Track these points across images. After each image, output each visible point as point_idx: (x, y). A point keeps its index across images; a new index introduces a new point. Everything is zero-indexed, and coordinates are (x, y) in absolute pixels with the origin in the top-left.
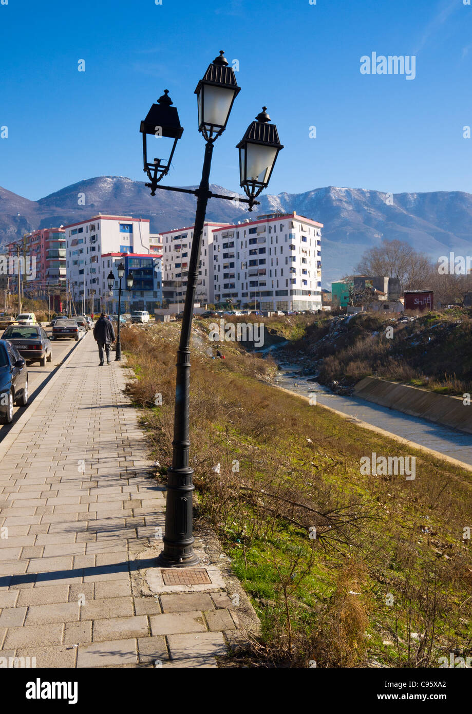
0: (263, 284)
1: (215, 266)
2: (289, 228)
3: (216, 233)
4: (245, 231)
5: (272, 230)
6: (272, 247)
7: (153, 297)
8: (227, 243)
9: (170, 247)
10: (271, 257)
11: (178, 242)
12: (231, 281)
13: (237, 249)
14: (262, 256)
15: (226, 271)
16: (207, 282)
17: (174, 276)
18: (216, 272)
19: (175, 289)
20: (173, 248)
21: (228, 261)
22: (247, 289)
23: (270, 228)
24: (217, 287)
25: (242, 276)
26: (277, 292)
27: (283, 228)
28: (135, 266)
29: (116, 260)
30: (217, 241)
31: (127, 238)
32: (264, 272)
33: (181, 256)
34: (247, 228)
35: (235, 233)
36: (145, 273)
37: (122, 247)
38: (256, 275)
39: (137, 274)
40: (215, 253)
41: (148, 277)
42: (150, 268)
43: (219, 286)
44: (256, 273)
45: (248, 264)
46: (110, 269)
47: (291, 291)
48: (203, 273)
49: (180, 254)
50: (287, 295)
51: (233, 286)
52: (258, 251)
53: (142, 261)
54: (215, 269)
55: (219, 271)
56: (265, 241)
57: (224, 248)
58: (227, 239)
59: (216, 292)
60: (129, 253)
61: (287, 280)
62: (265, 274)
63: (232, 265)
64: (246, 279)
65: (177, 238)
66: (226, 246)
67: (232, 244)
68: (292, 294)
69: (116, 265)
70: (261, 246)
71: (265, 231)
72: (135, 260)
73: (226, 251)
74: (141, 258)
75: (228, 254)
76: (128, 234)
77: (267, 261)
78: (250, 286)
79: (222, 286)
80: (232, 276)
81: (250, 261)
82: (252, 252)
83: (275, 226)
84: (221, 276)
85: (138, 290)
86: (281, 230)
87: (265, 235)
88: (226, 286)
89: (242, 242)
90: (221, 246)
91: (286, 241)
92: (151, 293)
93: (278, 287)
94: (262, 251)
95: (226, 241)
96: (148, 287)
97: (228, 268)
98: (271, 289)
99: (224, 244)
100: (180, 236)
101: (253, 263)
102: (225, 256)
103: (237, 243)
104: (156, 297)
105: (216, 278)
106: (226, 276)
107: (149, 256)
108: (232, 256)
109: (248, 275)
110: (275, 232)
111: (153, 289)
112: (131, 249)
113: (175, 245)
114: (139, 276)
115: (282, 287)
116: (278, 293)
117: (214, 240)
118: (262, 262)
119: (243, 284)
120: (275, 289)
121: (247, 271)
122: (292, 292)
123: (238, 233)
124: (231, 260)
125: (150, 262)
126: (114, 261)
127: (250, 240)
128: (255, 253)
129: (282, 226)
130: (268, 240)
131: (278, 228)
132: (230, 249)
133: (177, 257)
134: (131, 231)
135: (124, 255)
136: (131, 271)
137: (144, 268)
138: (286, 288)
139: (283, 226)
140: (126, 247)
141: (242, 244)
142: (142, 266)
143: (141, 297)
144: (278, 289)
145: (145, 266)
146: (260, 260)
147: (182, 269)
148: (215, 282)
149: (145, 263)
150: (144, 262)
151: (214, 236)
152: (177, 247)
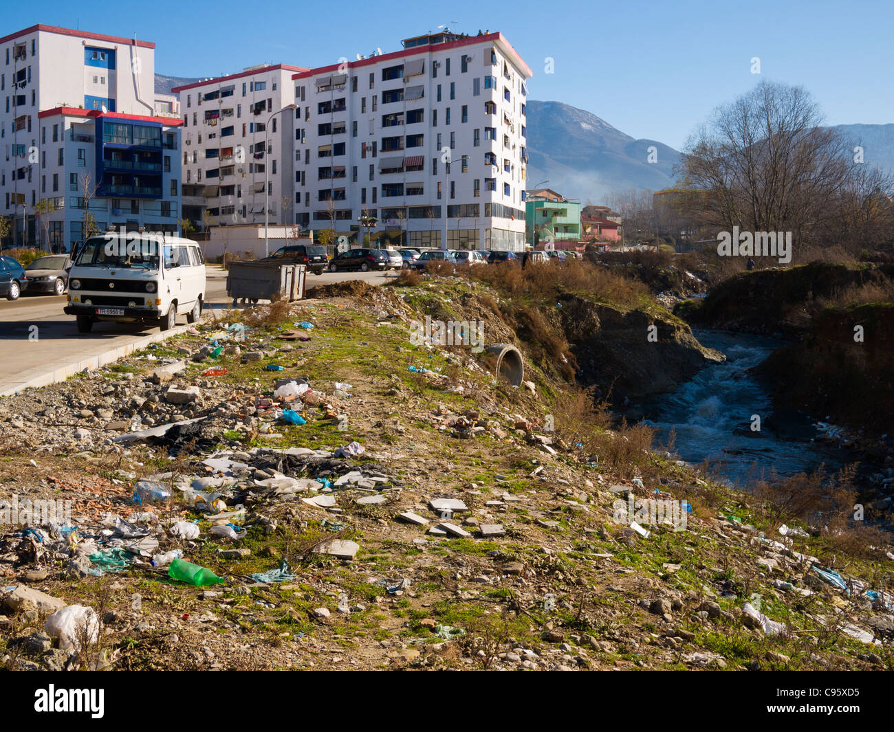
0: (416, 191)
1: (298, 151)
2: (485, 65)
3: (302, 82)
4: (372, 76)
5: (441, 71)
6: (441, 108)
7: (159, 213)
8: (329, 102)
9: (195, 115)
10: (436, 130)
11: (213, 105)
12: (337, 183)
13: (352, 114)
14: (413, 129)
15: (326, 162)
16: (277, 187)
17: (204, 174)
18: (299, 166)
19: (204, 201)
20: (201, 117)
21: (329, 140)
22: (374, 200)
23: (435, 66)
24: (303, 198)
25: (363, 173)
26: (450, 208)
27: (469, 65)
28: (120, 140)
29: (73, 125)
30: (303, 99)
31: (103, 80)
32: (419, 163)
33: (219, 133)
34: (378, 69)
35: (348, 80)
36: (143, 159)
37: (89, 98)
38: (400, 170)
39: (123, 160)
40: (299, 124)
41: (151, 167)
42: (154, 147)
43: (308, 194)
44: (399, 165)
45: (379, 147)
46: (60, 144)
47: (488, 205)
48: (268, 168)
49: (217, 130)
50: (476, 214)
51: (340, 195)
52: (404, 118)
53: (136, 130)
54: (298, 158)
55: (307, 162)
56: (423, 96)
57: (320, 112)
58: (329, 93)
59: (300, 208)
60: (105, 110)
61: (477, 182)
62: (420, 168)
63: (339, 149)
64: (371, 178)
65: (210, 97)
66: (325, 107)
67: (341, 104)
68: (488, 215)
69: (72, 136)
70: (412, 106)
71: (423, 72)
72: (120, 128)
73: (326, 118)
74: (133, 124)
75: (330, 124)
76: (103, 72)
77: (426, 139)
78: (383, 196)
79: (314, 196)
80: (340, 173)
81: (384, 140)
82: (387, 121)
83: (448, 60)
84: (312, 172)
85: (126, 196)
86: (464, 69)
87: (424, 80)
88: (323, 195)
89: (364, 100)
90: (314, 110)
91: (476, 92)
92: (157, 205)
93: (453, 196)
94: (414, 116)
95: (326, 97)
96: (148, 191)
97: (330, 155)
98: (434, 202)
99: (321, 105)
100: (218, 92)
101: (391, 144)
102: (324, 129)
103: (354, 101)
104: (169, 215)
105: (300, 177)
106: (324, 173)
107: (152, 120)
108: (340, 130)
109: (377, 171)
110: (448, 74)
111: (160, 196)
112: (112, 104)
113: (206, 112)
114: (129, 164)
115: (465, 197)
116: (452, 211)
117: (297, 95)
118: (413, 141)
119: (364, 190)
120: (446, 201)
121: (376, 162)
122: (490, 210)
123: (355, 80)
124: (338, 138)
125: (156, 135)
126: (67, 127)
127: (385, 93)
128: (395, 123)
129: (465, 61)
130: (431, 92)
131: (456, 65)
132: (335, 114)
133: (210, 136)
134: (112, 65)
135: (94, 114)
136: (109, 151)
137: (140, 147)
138: (473, 201)
139: (470, 59)
140: (101, 100)
141: (364, 105)
142: (136, 142)
143: (132, 213)
144: (454, 202)
145: (143, 141)
146: (408, 137)
147: (221, 160)
148: (298, 187)
149: (143, 136)
150: (140, 133)
151: (297, 89)
152: (211, 115)
